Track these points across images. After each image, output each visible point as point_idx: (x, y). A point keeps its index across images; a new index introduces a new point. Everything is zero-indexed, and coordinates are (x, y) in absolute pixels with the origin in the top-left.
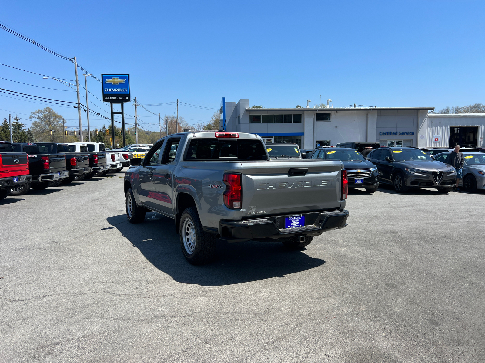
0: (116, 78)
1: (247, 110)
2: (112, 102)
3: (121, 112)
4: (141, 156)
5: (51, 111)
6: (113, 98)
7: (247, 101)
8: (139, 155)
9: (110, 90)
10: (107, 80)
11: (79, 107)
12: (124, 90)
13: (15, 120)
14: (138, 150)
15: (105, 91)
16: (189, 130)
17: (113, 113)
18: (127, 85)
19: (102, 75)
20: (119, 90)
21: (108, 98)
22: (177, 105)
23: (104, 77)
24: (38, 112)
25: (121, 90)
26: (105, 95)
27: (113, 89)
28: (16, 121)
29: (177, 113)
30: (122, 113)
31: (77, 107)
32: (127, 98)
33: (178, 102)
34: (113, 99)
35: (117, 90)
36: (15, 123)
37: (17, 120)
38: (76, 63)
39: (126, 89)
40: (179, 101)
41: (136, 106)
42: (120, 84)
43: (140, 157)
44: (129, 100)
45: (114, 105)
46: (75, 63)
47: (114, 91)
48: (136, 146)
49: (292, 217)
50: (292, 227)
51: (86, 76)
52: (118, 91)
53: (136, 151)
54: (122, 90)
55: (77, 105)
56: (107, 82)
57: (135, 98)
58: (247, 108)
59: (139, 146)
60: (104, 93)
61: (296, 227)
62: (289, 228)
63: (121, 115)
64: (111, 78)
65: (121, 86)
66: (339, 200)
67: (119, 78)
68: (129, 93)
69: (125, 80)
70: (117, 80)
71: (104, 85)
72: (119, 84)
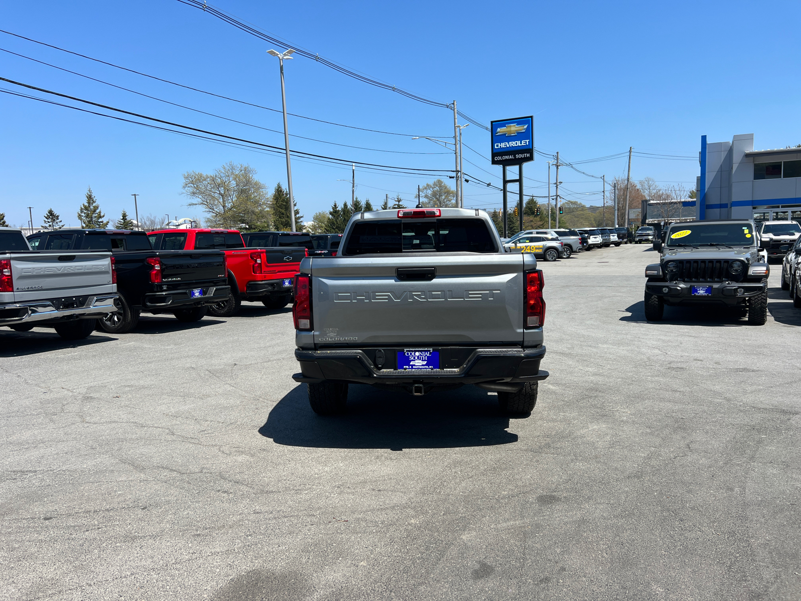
0: (512, 125)
1: (748, 156)
2: (505, 163)
3: (518, 178)
4: (536, 248)
5: (443, 184)
6: (507, 157)
7: (749, 138)
8: (533, 248)
9: (503, 145)
10: (499, 130)
11: (456, 177)
12: (524, 143)
13: (396, 201)
14: (532, 240)
15: (496, 147)
16: (650, 200)
17: (505, 182)
18: (528, 134)
19: (492, 122)
20: (516, 143)
21: (499, 158)
22: (630, 158)
23: (495, 125)
24: (426, 188)
25: (519, 143)
26: (494, 154)
27: (507, 143)
28: (397, 203)
29: (629, 171)
30: (520, 181)
31: (453, 177)
32: (528, 155)
33: (632, 153)
34: (506, 160)
35: (513, 144)
36: (396, 206)
37: (399, 202)
38: (456, 110)
39: (527, 141)
40: (632, 150)
41: (557, 167)
42: (518, 133)
43: (534, 251)
44: (531, 158)
45: (508, 168)
46: (454, 110)
47: (508, 146)
48: (531, 233)
49: (412, 351)
50: (412, 368)
51: (461, 128)
52: (515, 145)
53: (528, 241)
54: (521, 143)
55: (454, 174)
56: (499, 132)
57: (557, 153)
58: (749, 150)
59: (538, 233)
60: (494, 151)
61: (421, 368)
62: (405, 369)
63: (518, 183)
64: (505, 127)
65: (519, 136)
66: (520, 328)
67: (518, 125)
68: (531, 147)
69: (526, 127)
70: (514, 128)
71: (495, 138)
72: (516, 134)
